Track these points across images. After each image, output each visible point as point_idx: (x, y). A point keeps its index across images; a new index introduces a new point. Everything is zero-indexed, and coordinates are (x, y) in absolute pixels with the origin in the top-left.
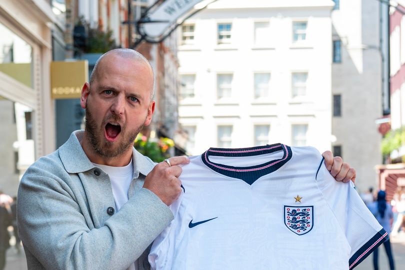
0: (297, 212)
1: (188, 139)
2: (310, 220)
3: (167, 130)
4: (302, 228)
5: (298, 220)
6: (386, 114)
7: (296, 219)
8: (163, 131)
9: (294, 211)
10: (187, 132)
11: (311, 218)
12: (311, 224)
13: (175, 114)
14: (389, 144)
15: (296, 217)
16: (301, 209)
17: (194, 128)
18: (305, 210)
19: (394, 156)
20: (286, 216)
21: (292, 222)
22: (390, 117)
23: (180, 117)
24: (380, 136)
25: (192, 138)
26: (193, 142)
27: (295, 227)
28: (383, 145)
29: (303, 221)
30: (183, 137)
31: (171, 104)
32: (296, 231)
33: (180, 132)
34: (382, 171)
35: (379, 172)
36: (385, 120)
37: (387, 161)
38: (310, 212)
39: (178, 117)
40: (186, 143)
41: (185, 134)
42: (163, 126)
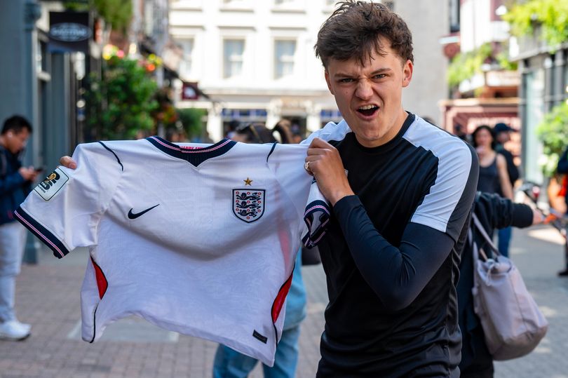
0: (248, 196)
1: (182, 57)
2: (261, 205)
3: (153, 43)
4: (253, 214)
5: (248, 204)
6: (454, 30)
7: (245, 203)
8: (148, 44)
9: (244, 194)
10: (180, 47)
11: (262, 203)
12: (262, 209)
13: (165, 22)
14: (458, 71)
15: (246, 201)
16: (252, 192)
17: (191, 41)
18: (256, 193)
19: (465, 87)
20: (235, 199)
21: (241, 207)
22: (459, 35)
23: (172, 26)
24: (445, 60)
25: (187, 55)
26: (189, 62)
27: (244, 213)
28: (449, 73)
29: (254, 206)
30: (176, 53)
31: (158, 7)
32: (244, 218)
33: (171, 47)
34: (448, 108)
35: (444, 109)
36: (453, 40)
37: (456, 95)
38: (262, 196)
39: (169, 26)
40: (178, 63)
41: (177, 49)
42: (148, 38)
